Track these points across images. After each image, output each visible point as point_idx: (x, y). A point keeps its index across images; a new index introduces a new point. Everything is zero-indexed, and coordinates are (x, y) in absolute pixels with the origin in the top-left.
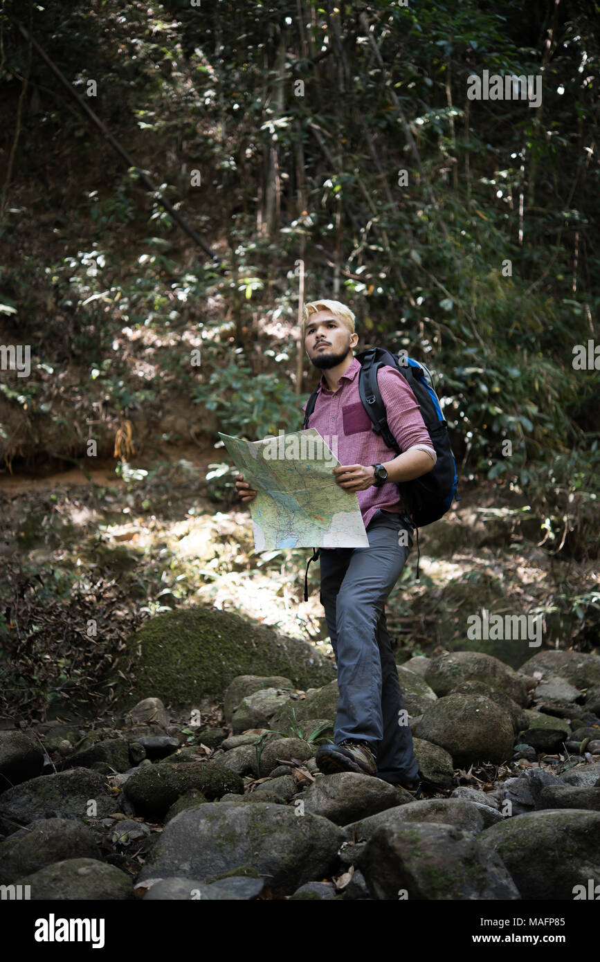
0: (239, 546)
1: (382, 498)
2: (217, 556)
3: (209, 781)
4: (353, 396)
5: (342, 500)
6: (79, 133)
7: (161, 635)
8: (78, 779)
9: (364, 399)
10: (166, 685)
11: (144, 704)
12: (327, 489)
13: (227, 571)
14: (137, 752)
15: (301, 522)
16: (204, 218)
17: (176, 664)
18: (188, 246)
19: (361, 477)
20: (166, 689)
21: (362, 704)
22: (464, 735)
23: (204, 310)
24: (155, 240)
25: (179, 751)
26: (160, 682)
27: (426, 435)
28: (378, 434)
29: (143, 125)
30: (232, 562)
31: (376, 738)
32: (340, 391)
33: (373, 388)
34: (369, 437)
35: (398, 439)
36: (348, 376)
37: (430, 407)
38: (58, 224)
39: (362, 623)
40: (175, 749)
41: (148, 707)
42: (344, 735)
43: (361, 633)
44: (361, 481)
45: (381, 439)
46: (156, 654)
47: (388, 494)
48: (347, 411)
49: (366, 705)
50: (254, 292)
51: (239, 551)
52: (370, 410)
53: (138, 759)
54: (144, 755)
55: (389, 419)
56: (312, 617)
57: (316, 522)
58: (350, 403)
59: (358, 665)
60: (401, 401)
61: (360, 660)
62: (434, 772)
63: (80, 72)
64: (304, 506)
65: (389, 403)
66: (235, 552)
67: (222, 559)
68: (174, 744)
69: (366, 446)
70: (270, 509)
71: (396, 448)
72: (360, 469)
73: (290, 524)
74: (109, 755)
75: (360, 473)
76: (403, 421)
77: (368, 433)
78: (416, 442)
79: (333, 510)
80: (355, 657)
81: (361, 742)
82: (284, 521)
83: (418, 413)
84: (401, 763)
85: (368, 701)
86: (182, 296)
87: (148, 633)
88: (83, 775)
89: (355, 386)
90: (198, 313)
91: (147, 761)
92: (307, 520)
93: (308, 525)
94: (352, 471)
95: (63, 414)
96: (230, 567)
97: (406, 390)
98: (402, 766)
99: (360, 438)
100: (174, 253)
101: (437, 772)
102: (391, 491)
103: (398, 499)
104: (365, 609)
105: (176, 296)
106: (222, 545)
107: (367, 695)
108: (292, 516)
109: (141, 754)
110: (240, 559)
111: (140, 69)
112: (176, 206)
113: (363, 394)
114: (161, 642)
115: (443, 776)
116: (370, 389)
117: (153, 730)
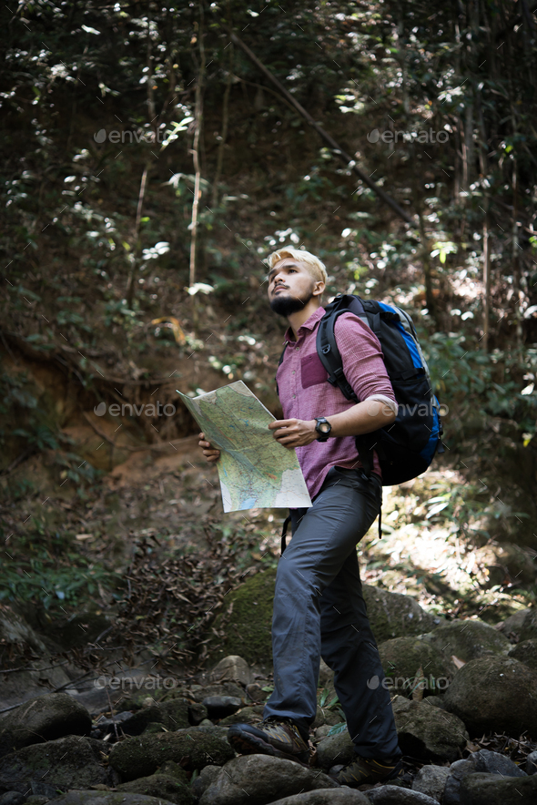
0: (418, 498)
1: (341, 454)
2: (397, 508)
3: (191, 752)
4: (311, 346)
5: (286, 458)
6: (296, 124)
7: (257, 592)
8: (68, 747)
9: (320, 348)
10: (257, 642)
11: (225, 662)
12: (270, 446)
13: (407, 523)
14: (197, 712)
15: (259, 481)
16: (408, 190)
17: (269, 620)
18: (393, 218)
19: (296, 432)
20: (258, 646)
21: (291, 678)
22: (485, 702)
23: (404, 275)
24: (360, 215)
25: (239, 711)
26: (251, 639)
27: (387, 384)
28: (335, 385)
29: (345, 109)
30: (411, 514)
31: (303, 716)
32: (302, 341)
33: (329, 336)
34: (325, 389)
35: (355, 389)
36: (307, 326)
37: (404, 354)
38: (277, 208)
39: (297, 590)
40: (237, 708)
41: (228, 665)
42: (268, 712)
43: (294, 600)
44: (296, 436)
45: (338, 391)
46: (250, 612)
47: (346, 449)
48: (305, 362)
49: (293, 679)
50: (447, 256)
51: (419, 503)
52: (325, 360)
53: (198, 719)
54: (205, 715)
55: (345, 370)
56: (482, 566)
57: (271, 481)
58: (308, 354)
59: (289, 635)
60: (357, 349)
61: (291, 630)
62: (438, 743)
63: (295, 67)
64: (256, 464)
65: (343, 353)
66: (414, 504)
67: (402, 511)
68: (236, 703)
69: (322, 399)
70: (233, 469)
71: (352, 398)
72: (295, 423)
73: (250, 483)
74: (164, 715)
75: (296, 428)
76: (359, 370)
77: (324, 385)
78: (373, 392)
79: (281, 468)
80: (287, 627)
81: (285, 719)
82: (245, 481)
83: (380, 361)
84: (375, 737)
85: (297, 675)
86: (381, 265)
87: (244, 590)
88: (73, 744)
89: (313, 337)
90: (398, 279)
91: (207, 721)
92: (264, 479)
93: (265, 485)
94: (288, 426)
95: (265, 380)
96: (409, 518)
97: (363, 337)
98: (376, 740)
99: (316, 390)
100: (380, 226)
101: (443, 742)
102: (350, 446)
103: (357, 454)
104: (301, 574)
105: (375, 266)
106: (402, 498)
107: (296, 668)
108: (251, 475)
109: (201, 714)
110: (418, 511)
111: (354, 59)
112: (380, 183)
113: (320, 343)
114: (256, 599)
115: (448, 747)
116: (327, 339)
117: (226, 689)
